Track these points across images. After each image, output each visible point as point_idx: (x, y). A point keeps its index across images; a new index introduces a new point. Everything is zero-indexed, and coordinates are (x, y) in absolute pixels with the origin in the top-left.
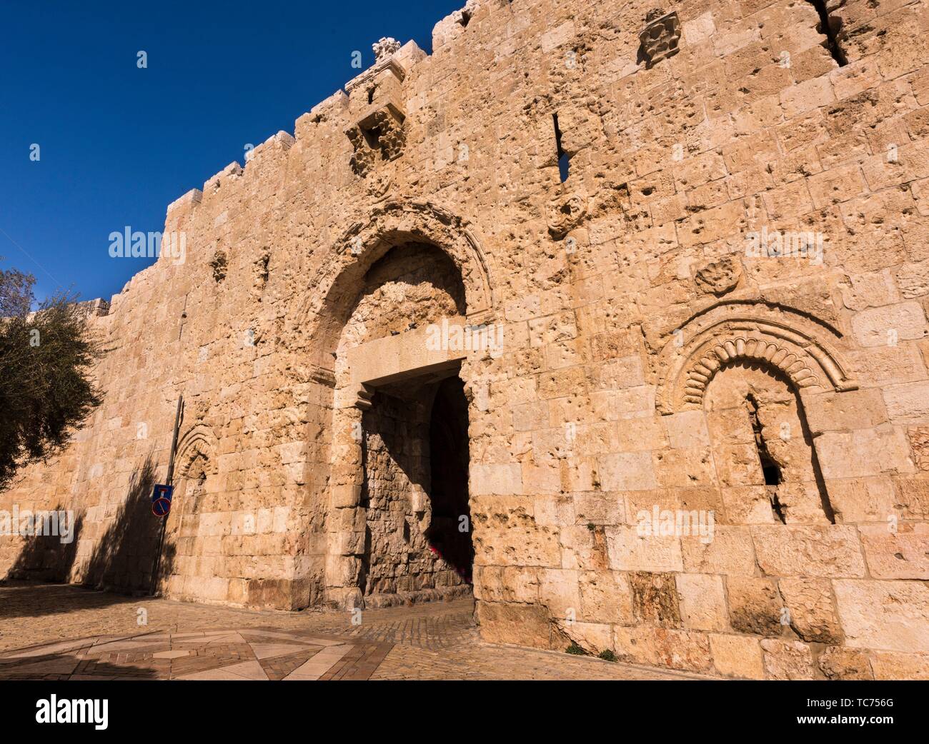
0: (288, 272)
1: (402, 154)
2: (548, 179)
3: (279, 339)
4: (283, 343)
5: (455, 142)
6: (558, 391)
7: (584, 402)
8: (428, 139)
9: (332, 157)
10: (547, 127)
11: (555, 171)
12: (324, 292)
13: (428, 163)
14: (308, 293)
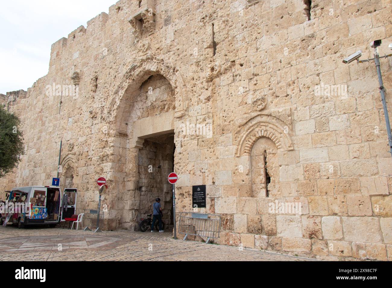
0: (105, 85)
1: (153, 33)
2: (208, 54)
3: (102, 117)
4: (104, 118)
5: (174, 31)
6: (204, 146)
7: (213, 151)
8: (164, 28)
9: (124, 30)
10: (209, 29)
11: (211, 50)
12: (121, 96)
13: (163, 39)
14: (114, 96)
